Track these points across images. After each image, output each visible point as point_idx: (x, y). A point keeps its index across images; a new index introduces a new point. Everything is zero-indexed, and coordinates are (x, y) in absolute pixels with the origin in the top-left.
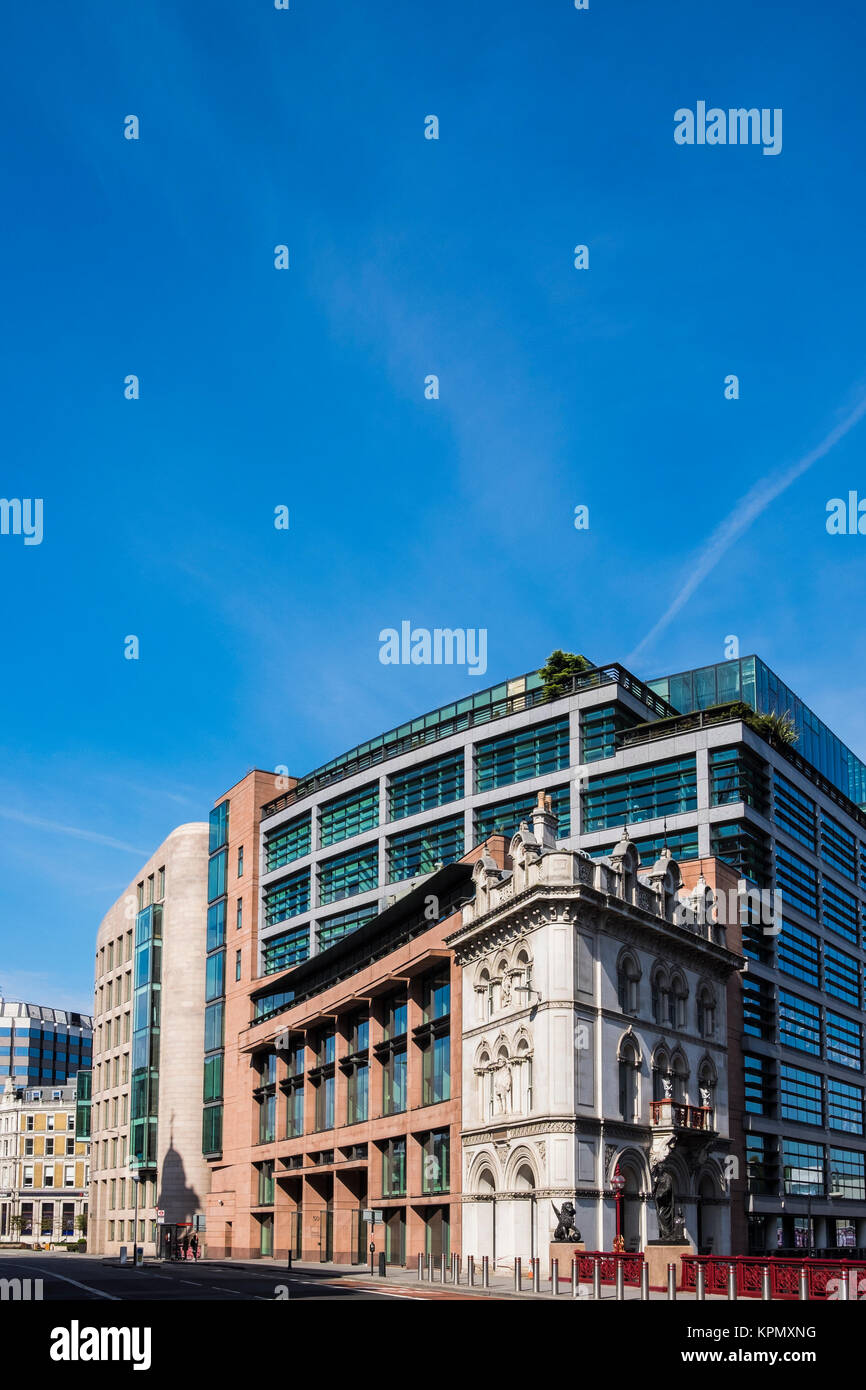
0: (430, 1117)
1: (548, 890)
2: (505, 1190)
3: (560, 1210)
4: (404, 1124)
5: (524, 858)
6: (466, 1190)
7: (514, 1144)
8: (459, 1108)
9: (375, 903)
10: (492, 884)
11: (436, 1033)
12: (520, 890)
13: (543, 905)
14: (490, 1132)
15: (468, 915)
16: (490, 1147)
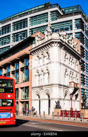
0: (24, 84)
1: (54, 39)
2: (42, 98)
3: (57, 102)
4: (18, 86)
5: (48, 34)
6: (33, 98)
7: (45, 89)
8: (31, 83)
9: (10, 46)
10: (40, 40)
11: (26, 69)
12: (47, 40)
13: (53, 42)
14: (39, 87)
15: (34, 46)
16: (39, 90)
